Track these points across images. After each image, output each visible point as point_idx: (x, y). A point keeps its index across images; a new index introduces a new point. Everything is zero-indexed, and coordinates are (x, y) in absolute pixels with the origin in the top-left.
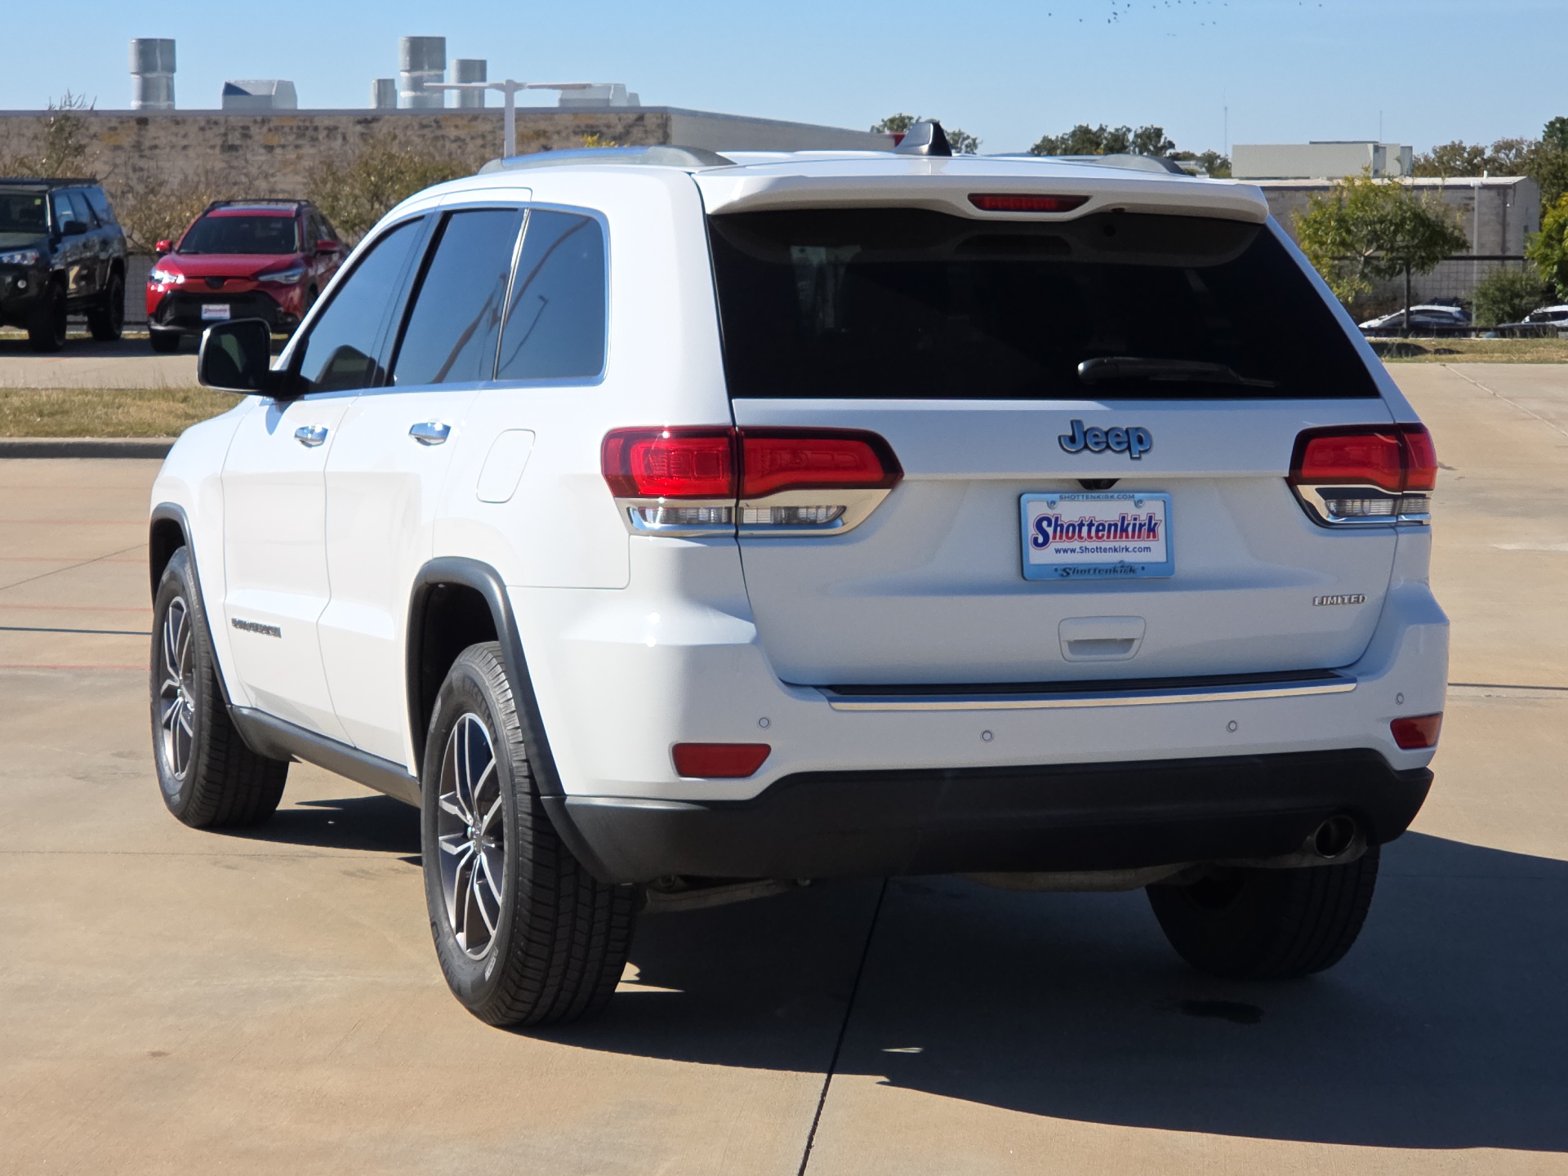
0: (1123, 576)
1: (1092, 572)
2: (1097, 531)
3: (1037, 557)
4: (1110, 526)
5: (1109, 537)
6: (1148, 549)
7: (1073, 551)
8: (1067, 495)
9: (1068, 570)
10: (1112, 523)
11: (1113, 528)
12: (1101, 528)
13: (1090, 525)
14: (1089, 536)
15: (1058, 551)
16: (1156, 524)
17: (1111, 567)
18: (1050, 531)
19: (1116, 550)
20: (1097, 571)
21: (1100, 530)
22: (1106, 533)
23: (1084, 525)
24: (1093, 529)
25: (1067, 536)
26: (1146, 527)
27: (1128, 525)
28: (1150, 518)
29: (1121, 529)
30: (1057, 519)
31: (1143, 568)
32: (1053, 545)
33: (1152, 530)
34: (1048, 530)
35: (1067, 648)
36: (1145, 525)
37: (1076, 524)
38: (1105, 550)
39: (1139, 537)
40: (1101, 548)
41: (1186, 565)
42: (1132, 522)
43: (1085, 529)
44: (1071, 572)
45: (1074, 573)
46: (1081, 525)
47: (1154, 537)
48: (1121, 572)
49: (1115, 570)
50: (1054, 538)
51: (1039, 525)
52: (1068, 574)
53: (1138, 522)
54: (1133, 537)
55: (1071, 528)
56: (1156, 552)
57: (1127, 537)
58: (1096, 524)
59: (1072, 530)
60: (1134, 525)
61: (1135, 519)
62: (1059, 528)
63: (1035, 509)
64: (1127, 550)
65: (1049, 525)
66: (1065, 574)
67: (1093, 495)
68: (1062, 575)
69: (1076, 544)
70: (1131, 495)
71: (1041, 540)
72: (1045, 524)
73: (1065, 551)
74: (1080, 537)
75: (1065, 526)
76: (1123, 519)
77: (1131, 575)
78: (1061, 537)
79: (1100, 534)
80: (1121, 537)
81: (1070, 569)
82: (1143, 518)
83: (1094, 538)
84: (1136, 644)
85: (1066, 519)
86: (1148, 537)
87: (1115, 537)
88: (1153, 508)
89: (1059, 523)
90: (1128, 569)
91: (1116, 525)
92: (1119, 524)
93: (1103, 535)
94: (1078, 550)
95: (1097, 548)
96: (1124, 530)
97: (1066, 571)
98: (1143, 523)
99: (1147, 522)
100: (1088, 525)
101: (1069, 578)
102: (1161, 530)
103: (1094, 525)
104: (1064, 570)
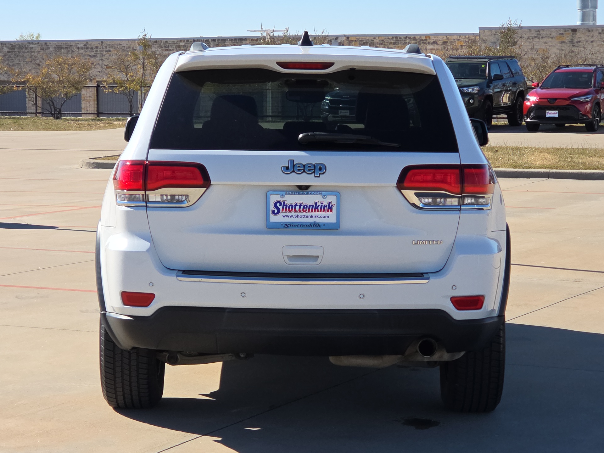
0: (315, 228)
1: (299, 226)
2: (304, 208)
3: (274, 219)
4: (310, 206)
5: (309, 211)
6: (327, 217)
7: (291, 216)
8: (289, 192)
9: (288, 225)
10: (311, 205)
11: (311, 207)
12: (305, 207)
13: (300, 206)
14: (300, 211)
15: (284, 216)
16: (332, 206)
17: (308, 224)
18: (281, 207)
19: (312, 217)
20: (302, 226)
21: (305, 208)
22: (308, 209)
23: (297, 205)
24: (302, 207)
25: (289, 210)
26: (327, 207)
27: (319, 206)
28: (330, 203)
29: (315, 207)
30: (284, 203)
31: (324, 225)
32: (282, 214)
33: (330, 209)
35: (287, 258)
36: (327, 206)
37: (293, 205)
38: (307, 217)
39: (324, 211)
40: (305, 216)
41: (345, 224)
42: (320, 205)
43: (297, 208)
44: (289, 226)
45: (290, 226)
46: (296, 205)
47: (331, 211)
48: (314, 226)
49: (310, 226)
50: (283, 210)
51: (275, 205)
52: (288, 226)
53: (323, 205)
54: (321, 211)
55: (291, 207)
56: (332, 218)
57: (318, 211)
58: (303, 205)
59: (292, 208)
60: (322, 206)
61: (322, 203)
62: (285, 207)
63: (275, 198)
64: (317, 217)
65: (280, 205)
66: (286, 227)
67: (302, 192)
68: (285, 227)
69: (293, 214)
70: (320, 193)
71: (276, 211)
72: (278, 204)
73: (288, 216)
74: (295, 211)
75: (288, 206)
76: (316, 203)
77: (319, 228)
78: (286, 211)
79: (305, 210)
80: (315, 211)
81: (289, 224)
82: (326, 203)
83: (302, 211)
84: (320, 258)
85: (288, 203)
86: (328, 211)
87: (312, 211)
88: (332, 199)
89: (285, 204)
90: (316, 226)
91: (313, 206)
92: (314, 205)
93: (306, 210)
94: (294, 216)
95: (303, 216)
96: (316, 208)
97: (287, 226)
98: (326, 205)
99: (328, 205)
100: (299, 205)
101: (288, 227)
102: (334, 209)
103: (302, 205)
104: (286, 225)
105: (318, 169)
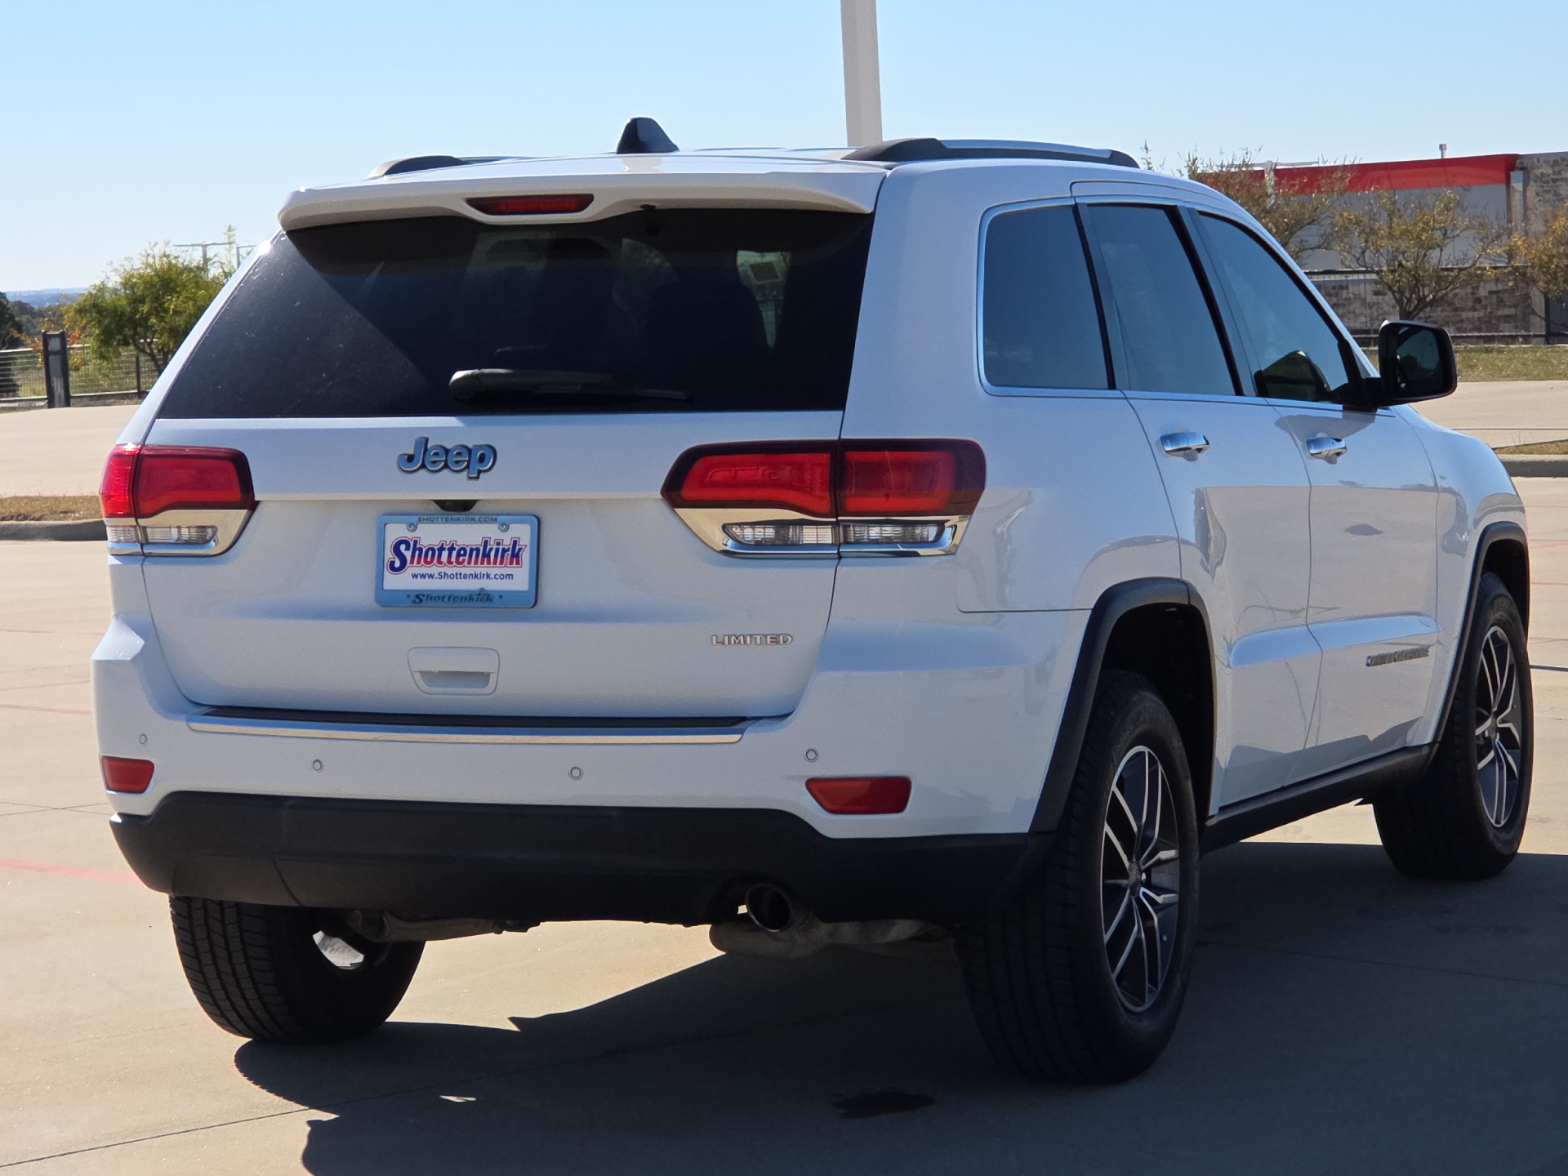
0: (480, 603)
1: (446, 599)
2: (459, 555)
3: (393, 581)
4: (472, 550)
5: (469, 563)
6: (510, 576)
7: (431, 576)
8: (426, 517)
9: (421, 597)
10: (474, 547)
11: (475, 552)
12: (462, 552)
13: (451, 549)
14: (450, 562)
15: (415, 576)
16: (520, 550)
17: (467, 594)
18: (408, 554)
19: (476, 576)
20: (451, 599)
21: (461, 554)
22: (467, 558)
23: (444, 549)
24: (454, 553)
25: (426, 561)
26: (510, 553)
27: (491, 549)
28: (515, 543)
29: (483, 554)
30: (415, 542)
31: (501, 597)
32: (411, 570)
33: (516, 556)
34: (404, 554)
35: (421, 678)
36: (508, 550)
37: (436, 548)
38: (465, 577)
39: (501, 563)
40: (461, 574)
41: (551, 595)
42: (495, 547)
43: (445, 554)
44: (424, 599)
45: (427, 599)
46: (441, 549)
47: (518, 563)
48: (477, 600)
49: (471, 598)
50: (412, 562)
51: (396, 549)
52: (421, 600)
53: (501, 547)
54: (495, 563)
55: (430, 552)
56: (519, 579)
57: (489, 563)
58: (457, 548)
59: (431, 555)
60: (497, 550)
61: (498, 544)
62: (417, 552)
63: (396, 531)
64: (488, 576)
65: (407, 549)
66: (417, 600)
67: (453, 517)
68: (414, 602)
69: (434, 569)
70: (494, 517)
71: (397, 564)
72: (402, 547)
73: (423, 576)
74: (440, 562)
75: (424, 550)
76: (486, 542)
77: (488, 604)
78: (419, 562)
79: (461, 559)
80: (482, 563)
81: (424, 596)
82: (507, 543)
83: (454, 564)
84: (493, 679)
85: (425, 543)
86: (511, 563)
87: (476, 563)
88: (522, 533)
89: (418, 546)
90: (484, 597)
91: (478, 550)
92: (481, 548)
93: (464, 560)
94: (436, 575)
95: (457, 574)
96: (486, 555)
97: (420, 599)
98: (506, 548)
99: (511, 547)
100: (449, 549)
101: (422, 603)
102: (525, 556)
103: (454, 549)
104: (417, 596)
105: (478, 460)
